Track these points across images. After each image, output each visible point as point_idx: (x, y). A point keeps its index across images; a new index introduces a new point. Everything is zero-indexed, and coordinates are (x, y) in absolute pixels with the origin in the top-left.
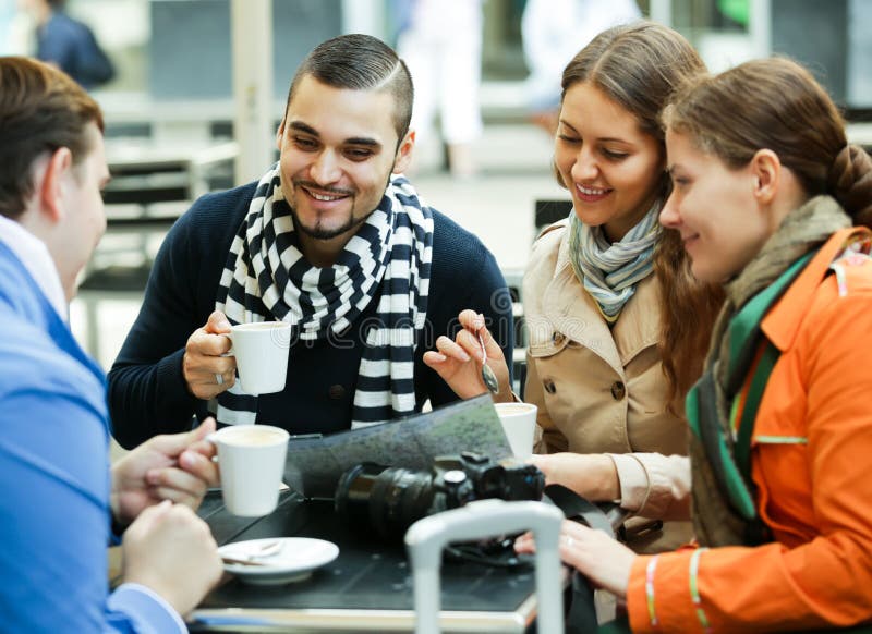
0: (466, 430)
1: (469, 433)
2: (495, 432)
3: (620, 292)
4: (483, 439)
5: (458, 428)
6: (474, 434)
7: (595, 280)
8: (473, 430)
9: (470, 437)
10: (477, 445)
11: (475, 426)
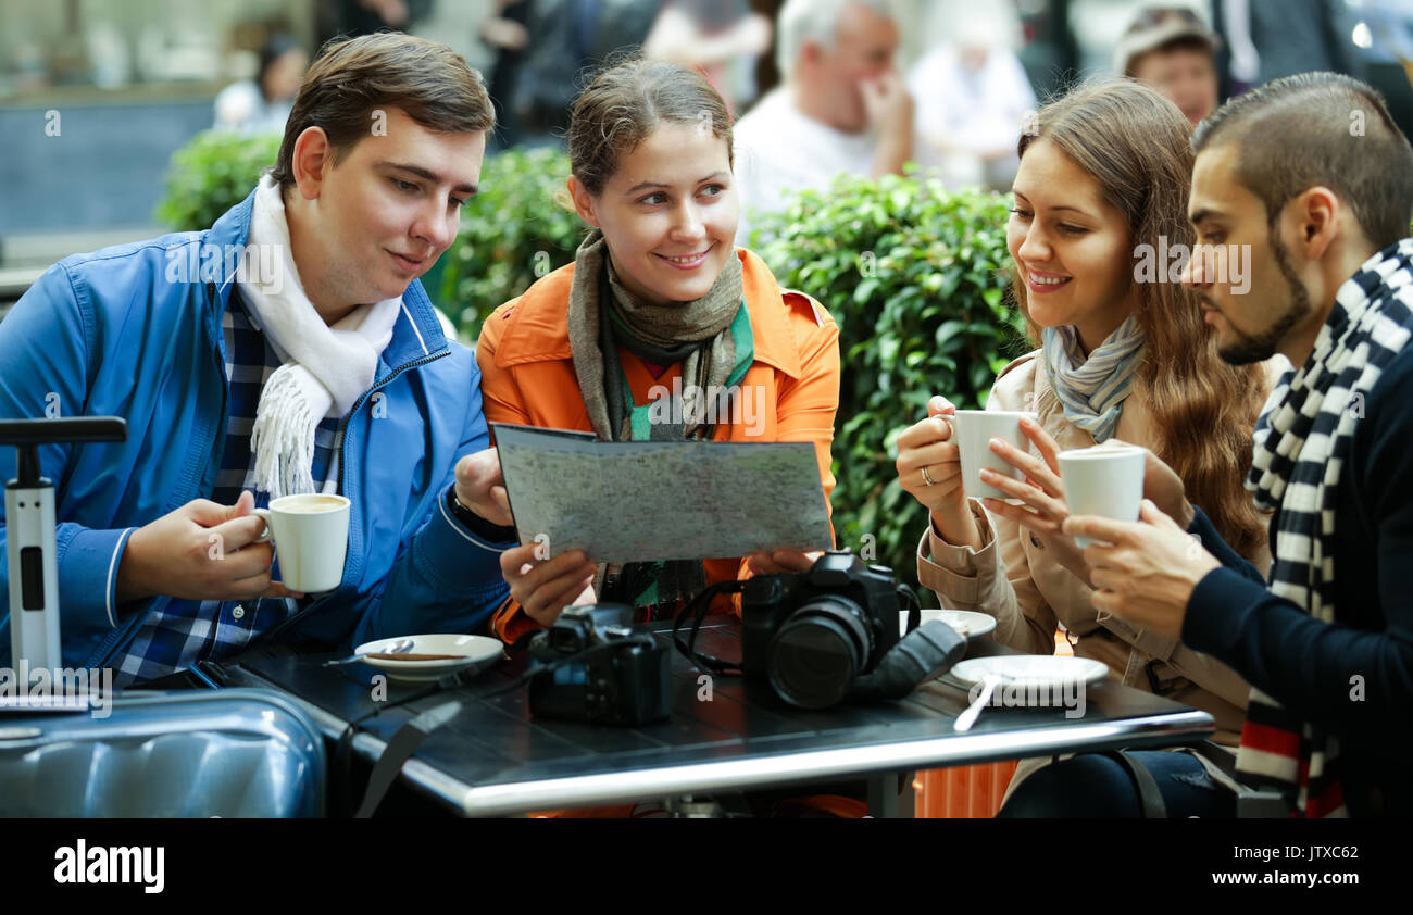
0: (774, 469)
1: (778, 472)
2: (808, 477)
3: (1098, 412)
4: (791, 480)
5: (763, 465)
6: (782, 474)
7: (1076, 405)
8: (782, 470)
9: (778, 476)
10: (783, 484)
11: (785, 467)
